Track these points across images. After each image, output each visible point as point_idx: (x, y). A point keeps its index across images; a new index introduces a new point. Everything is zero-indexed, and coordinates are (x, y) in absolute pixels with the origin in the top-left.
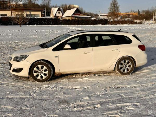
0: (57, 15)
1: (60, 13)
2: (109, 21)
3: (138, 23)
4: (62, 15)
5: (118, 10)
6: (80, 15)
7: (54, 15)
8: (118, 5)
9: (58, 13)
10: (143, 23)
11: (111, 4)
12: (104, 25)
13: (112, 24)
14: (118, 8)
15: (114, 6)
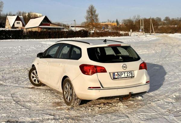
0: (15, 26)
1: (19, 23)
2: (90, 33)
3: (124, 36)
4: (24, 26)
5: (97, 19)
6: (50, 26)
7: (11, 25)
8: (96, 13)
9: (17, 23)
10: (130, 35)
11: (88, 12)
12: (84, 37)
13: (93, 37)
14: (97, 16)
15: (92, 14)
